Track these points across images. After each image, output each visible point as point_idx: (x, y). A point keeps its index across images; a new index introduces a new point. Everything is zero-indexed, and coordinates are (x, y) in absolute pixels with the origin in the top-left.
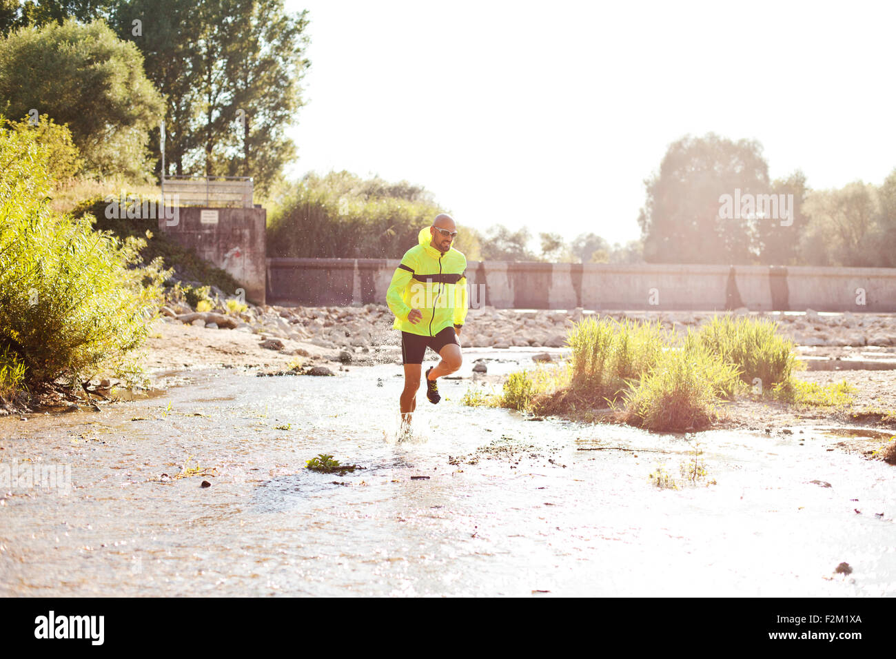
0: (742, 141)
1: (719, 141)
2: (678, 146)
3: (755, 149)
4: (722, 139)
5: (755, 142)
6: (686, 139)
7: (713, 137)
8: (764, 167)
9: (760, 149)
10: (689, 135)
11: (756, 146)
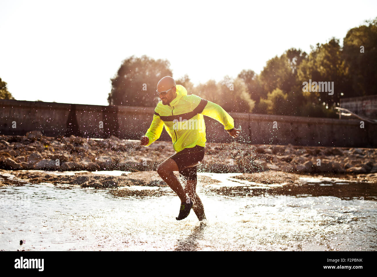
0: (160, 60)
1: (148, 60)
2: (127, 62)
3: (166, 65)
4: (150, 59)
5: (167, 61)
6: (131, 58)
7: (145, 57)
8: (170, 74)
9: (168, 65)
10: (133, 56)
11: (167, 63)
